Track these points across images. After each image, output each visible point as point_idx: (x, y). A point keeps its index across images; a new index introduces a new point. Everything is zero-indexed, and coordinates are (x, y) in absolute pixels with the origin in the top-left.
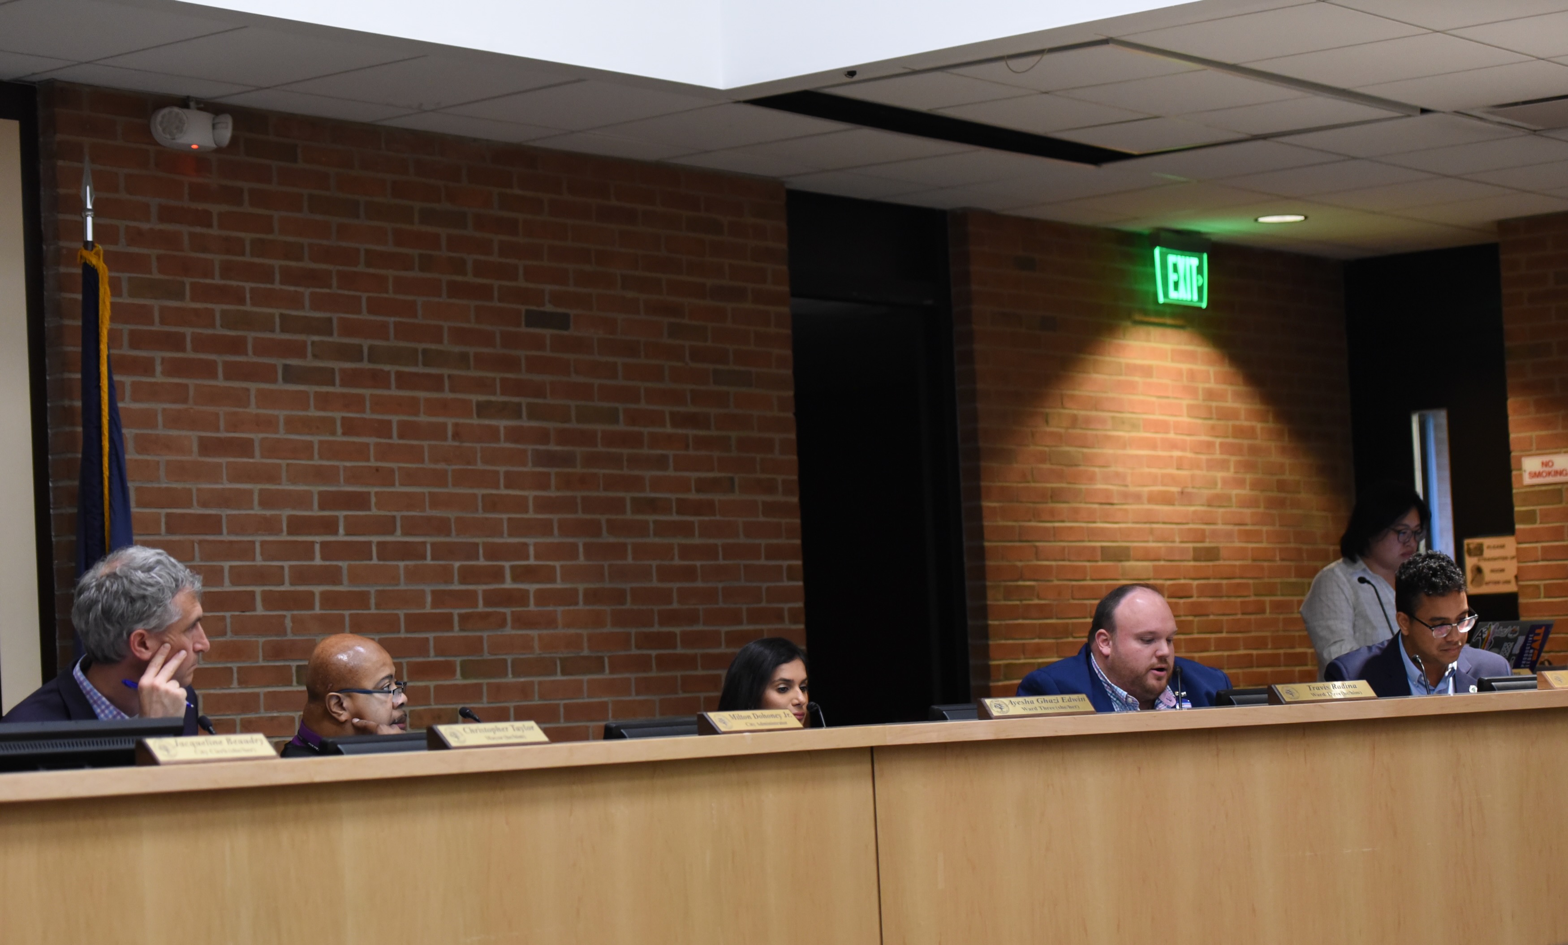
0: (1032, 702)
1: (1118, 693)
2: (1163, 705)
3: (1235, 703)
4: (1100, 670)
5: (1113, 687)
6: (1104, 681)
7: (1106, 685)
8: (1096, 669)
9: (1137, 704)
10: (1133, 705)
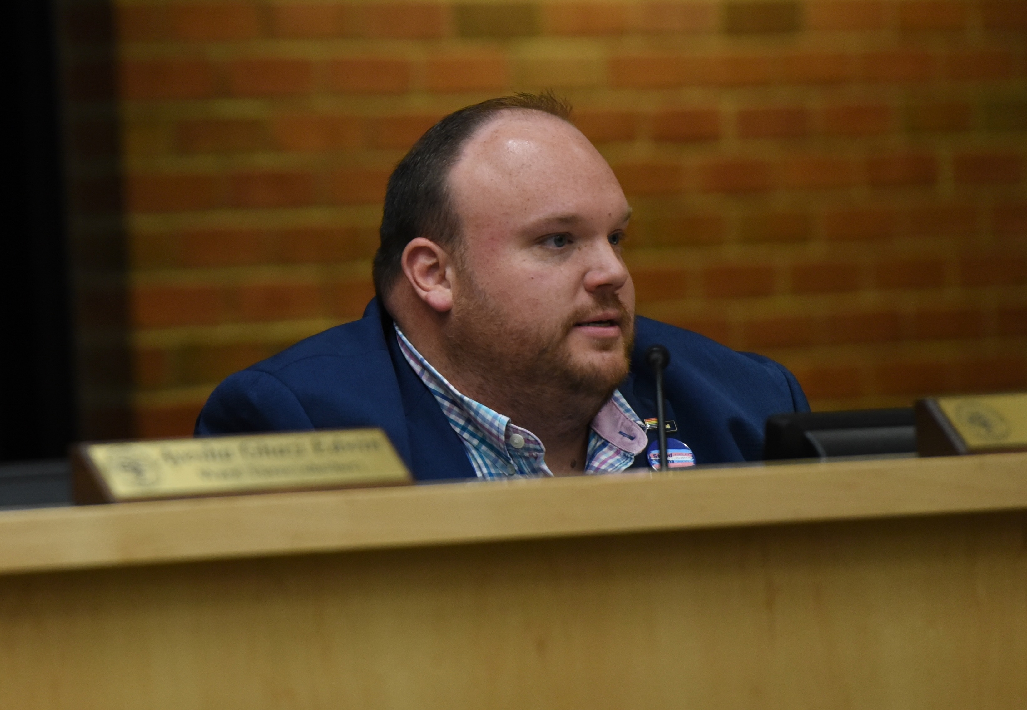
0: (227, 455)
1: (484, 419)
2: (611, 453)
3: (820, 449)
4: (426, 362)
5: (469, 406)
6: (441, 391)
7: (447, 404)
8: (412, 363)
9: (541, 451)
10: (527, 454)
